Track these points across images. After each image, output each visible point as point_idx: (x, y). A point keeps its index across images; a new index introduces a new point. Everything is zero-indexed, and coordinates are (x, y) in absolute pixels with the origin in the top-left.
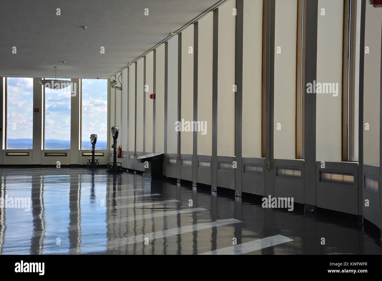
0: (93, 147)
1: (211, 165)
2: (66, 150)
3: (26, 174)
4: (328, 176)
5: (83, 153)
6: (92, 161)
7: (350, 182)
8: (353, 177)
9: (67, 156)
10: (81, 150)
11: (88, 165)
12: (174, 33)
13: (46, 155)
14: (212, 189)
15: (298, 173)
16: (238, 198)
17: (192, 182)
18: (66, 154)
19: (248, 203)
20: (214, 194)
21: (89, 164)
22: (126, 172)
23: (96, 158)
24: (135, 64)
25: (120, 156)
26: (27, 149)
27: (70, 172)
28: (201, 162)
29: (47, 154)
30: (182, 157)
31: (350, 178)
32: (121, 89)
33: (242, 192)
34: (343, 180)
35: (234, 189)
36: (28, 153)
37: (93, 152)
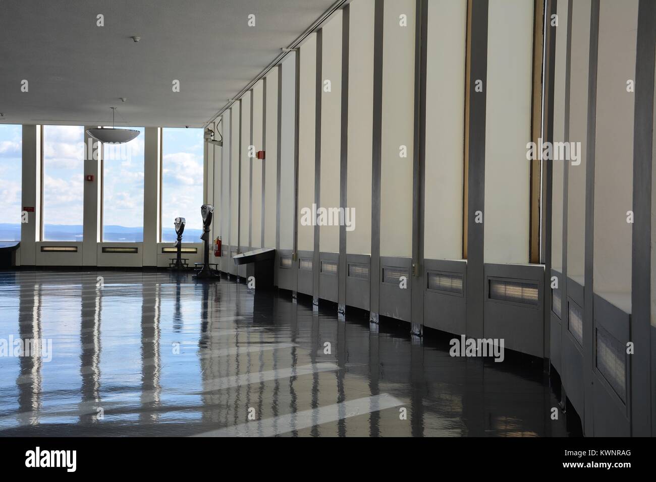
0: (179, 239)
1: (338, 269)
2: (137, 243)
3: (73, 281)
4: (501, 289)
5: (163, 248)
6: (177, 262)
7: (532, 300)
8: (537, 290)
9: (137, 253)
10: (161, 244)
11: (170, 267)
12: (287, 48)
13: (104, 250)
14: (339, 308)
15: (458, 284)
16: (374, 324)
17: (312, 297)
18: (137, 249)
19: (388, 335)
20: (342, 317)
21: (172, 266)
22: (226, 279)
23: (183, 256)
24: (239, 101)
25: (219, 253)
26: (75, 241)
27: (142, 278)
28: (325, 263)
29: (106, 249)
30: (300, 256)
31: (532, 294)
32: (221, 144)
33: (379, 315)
34: (522, 295)
35: (369, 310)
36: (75, 248)
37: (179, 246)
